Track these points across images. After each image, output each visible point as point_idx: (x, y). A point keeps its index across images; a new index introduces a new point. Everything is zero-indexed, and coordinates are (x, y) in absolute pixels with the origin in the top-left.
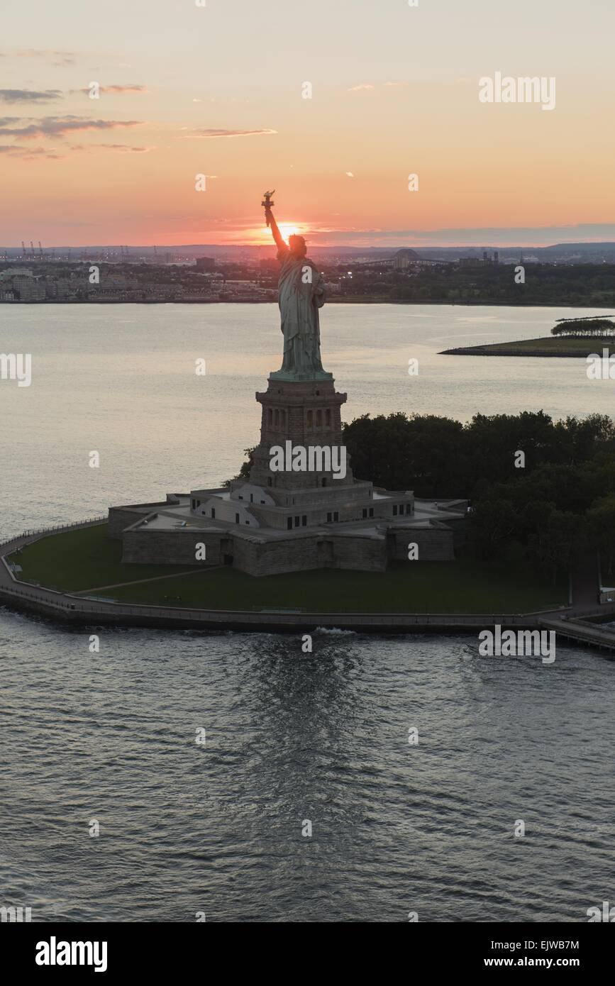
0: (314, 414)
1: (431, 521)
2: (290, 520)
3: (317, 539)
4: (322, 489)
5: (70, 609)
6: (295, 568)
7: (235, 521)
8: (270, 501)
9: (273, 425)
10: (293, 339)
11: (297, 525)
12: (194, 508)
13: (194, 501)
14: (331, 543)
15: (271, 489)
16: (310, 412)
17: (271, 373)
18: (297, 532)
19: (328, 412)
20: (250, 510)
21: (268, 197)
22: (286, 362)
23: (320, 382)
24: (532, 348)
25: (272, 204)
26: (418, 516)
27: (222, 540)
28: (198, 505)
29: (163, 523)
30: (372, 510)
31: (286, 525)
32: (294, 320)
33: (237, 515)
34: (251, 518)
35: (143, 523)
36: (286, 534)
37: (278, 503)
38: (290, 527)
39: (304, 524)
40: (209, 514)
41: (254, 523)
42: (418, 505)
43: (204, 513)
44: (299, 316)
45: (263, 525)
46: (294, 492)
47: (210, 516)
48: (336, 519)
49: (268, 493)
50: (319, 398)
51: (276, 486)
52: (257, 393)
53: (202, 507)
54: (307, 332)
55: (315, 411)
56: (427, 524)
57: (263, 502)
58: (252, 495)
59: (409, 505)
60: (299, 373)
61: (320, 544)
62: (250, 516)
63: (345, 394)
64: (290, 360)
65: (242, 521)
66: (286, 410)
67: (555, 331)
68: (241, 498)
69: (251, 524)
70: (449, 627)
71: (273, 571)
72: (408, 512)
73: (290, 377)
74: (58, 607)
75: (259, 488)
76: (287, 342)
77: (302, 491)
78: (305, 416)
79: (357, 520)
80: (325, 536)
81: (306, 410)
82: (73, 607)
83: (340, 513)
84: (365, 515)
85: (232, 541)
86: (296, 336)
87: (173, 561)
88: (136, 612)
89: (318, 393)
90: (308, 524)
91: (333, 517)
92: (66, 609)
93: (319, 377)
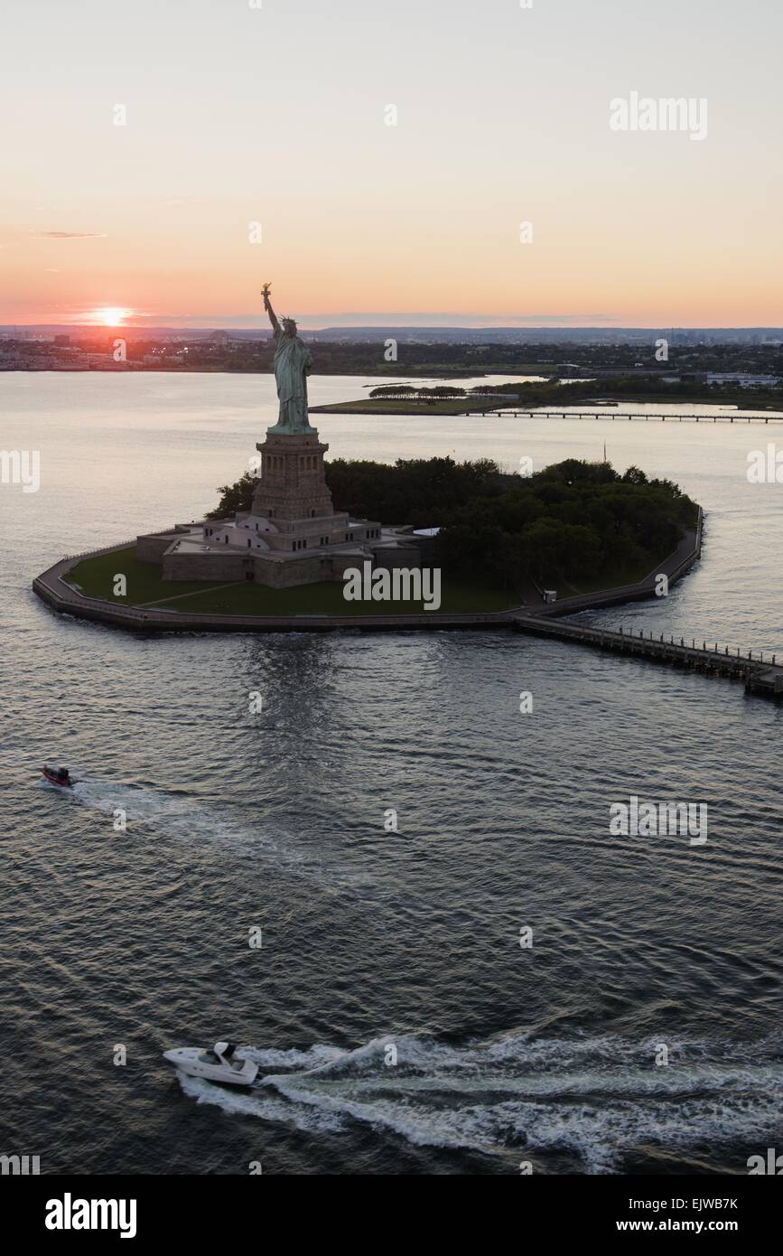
0: (305, 461)
1: (399, 542)
2: (294, 543)
3: (320, 558)
4: (311, 520)
5: (143, 619)
6: (306, 581)
7: (247, 545)
8: (273, 529)
9: (272, 469)
10: (288, 401)
11: (299, 547)
12: (207, 535)
13: (206, 530)
14: (331, 561)
15: (273, 519)
16: (303, 458)
17: (269, 428)
18: (300, 553)
19: (315, 459)
20: (260, 536)
21: (266, 288)
22: (282, 418)
23: (308, 435)
24: (362, 408)
25: (269, 293)
26: (384, 539)
27: (244, 561)
28: (211, 534)
29: (185, 548)
30: (352, 535)
31: (291, 549)
32: (289, 387)
33: (249, 541)
34: (261, 542)
35: (175, 548)
36: (292, 555)
37: (281, 531)
38: (294, 550)
39: (305, 546)
40: (223, 540)
41: (264, 546)
42: (384, 531)
43: (218, 539)
44: (293, 383)
45: (273, 548)
46: (293, 522)
47: (224, 541)
48: (327, 542)
49: (271, 522)
50: (309, 448)
51: (275, 517)
52: (257, 444)
53: (215, 535)
54: (299, 395)
55: (306, 457)
56: (394, 545)
57: (267, 530)
58: (257, 525)
59: (377, 531)
60: (292, 429)
61: (322, 562)
62: (261, 541)
63: (327, 445)
64: (285, 417)
65: (254, 545)
66: (284, 457)
67: (372, 394)
68: (247, 527)
69: (262, 547)
70: (446, 624)
71: (290, 584)
72: (377, 535)
73: (286, 430)
74: (133, 617)
75: (264, 519)
76: (282, 404)
77: (300, 521)
78: (299, 462)
79: (342, 543)
80: (326, 556)
81: (300, 457)
82: (146, 617)
83: (330, 537)
84: (347, 538)
85: (253, 561)
86: (291, 399)
87: (204, 578)
88: (198, 620)
89: (307, 444)
90: (308, 546)
91: (325, 541)
92: (140, 619)
93: (308, 431)
